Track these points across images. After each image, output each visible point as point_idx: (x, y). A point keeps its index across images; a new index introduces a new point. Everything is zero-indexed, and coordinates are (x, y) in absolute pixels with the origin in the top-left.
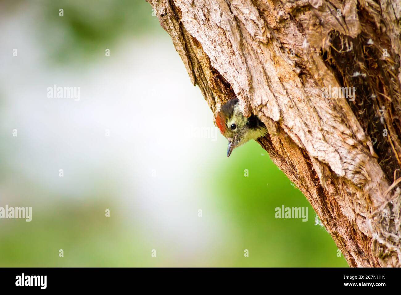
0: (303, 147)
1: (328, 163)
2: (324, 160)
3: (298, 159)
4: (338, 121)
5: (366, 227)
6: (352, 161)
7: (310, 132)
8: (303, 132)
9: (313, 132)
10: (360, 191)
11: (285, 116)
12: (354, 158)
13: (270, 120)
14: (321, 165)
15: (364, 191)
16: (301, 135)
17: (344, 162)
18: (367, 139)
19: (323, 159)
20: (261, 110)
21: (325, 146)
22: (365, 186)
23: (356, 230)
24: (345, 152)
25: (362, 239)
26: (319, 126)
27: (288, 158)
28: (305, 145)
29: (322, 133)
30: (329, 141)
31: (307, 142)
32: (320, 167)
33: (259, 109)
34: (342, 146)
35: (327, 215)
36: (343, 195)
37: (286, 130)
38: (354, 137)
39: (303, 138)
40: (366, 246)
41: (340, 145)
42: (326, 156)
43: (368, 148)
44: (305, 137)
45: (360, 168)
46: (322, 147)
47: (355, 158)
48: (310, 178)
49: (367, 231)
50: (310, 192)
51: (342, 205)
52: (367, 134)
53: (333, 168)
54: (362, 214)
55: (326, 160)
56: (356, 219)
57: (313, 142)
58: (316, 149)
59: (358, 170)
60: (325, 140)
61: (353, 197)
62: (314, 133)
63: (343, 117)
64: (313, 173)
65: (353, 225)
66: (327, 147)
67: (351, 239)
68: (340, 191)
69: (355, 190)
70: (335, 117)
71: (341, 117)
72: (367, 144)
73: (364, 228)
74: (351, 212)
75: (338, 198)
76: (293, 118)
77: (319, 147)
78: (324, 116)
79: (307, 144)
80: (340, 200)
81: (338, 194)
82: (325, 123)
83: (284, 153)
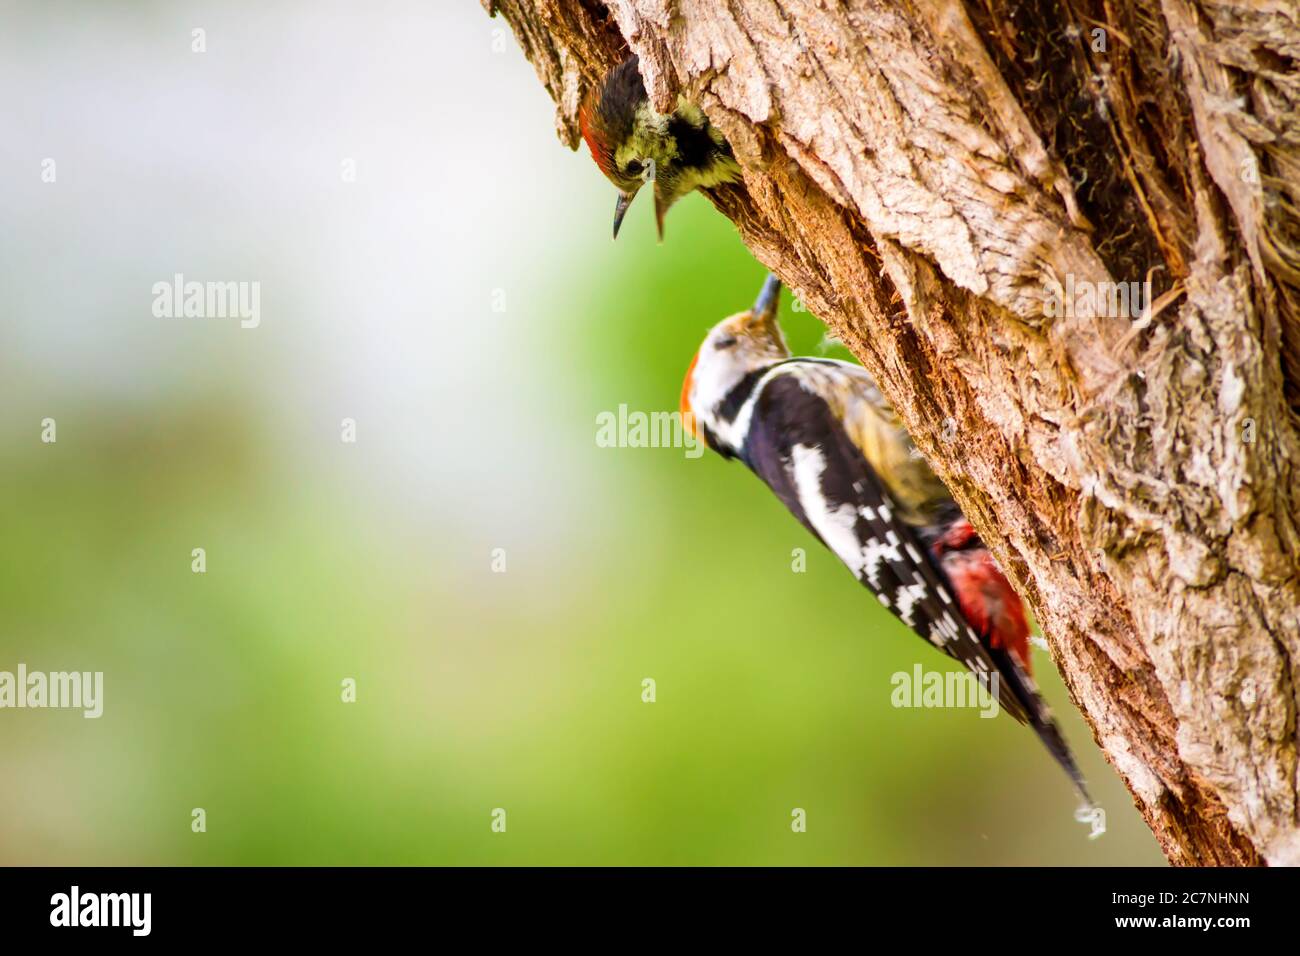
0: (849, 205)
1: (933, 254)
2: (920, 245)
3: (836, 244)
4: (958, 116)
5: (1060, 457)
6: (1008, 244)
7: (869, 153)
8: (848, 155)
9: (879, 155)
10: (1038, 341)
11: (789, 105)
12: (1014, 234)
13: (738, 118)
14: (910, 262)
15: (1051, 340)
16: (842, 163)
17: (985, 250)
18: (1055, 170)
19: (914, 242)
20: (708, 88)
21: (919, 200)
22: (1055, 325)
23: (1027, 467)
24: (985, 216)
25: (1047, 495)
26: (900, 136)
27: (803, 241)
28: (857, 198)
29: (908, 156)
30: (933, 181)
31: (863, 186)
32: (906, 268)
33: (702, 87)
34: (977, 197)
35: (932, 421)
36: (984, 355)
37: (793, 151)
38: (1014, 167)
39: (847, 176)
40: (1063, 516)
41: (970, 194)
42: (925, 232)
43: (1058, 199)
44: (855, 169)
45: (1037, 267)
46: (911, 200)
47: (1018, 235)
48: (874, 304)
49: (1063, 471)
50: (877, 349)
51: (980, 387)
52: (1055, 156)
53: (947, 269)
54: (1046, 416)
55: (925, 245)
56: (1026, 432)
57: (881, 186)
58: (893, 210)
59: (1029, 273)
60: (919, 178)
61: (1016, 359)
62: (884, 156)
63: (976, 102)
64: (885, 287)
65: (1019, 451)
66: (928, 202)
67: (1013, 495)
68: (972, 343)
69: (1022, 336)
70: (948, 105)
71: (969, 102)
72: (1054, 187)
73: (1053, 460)
74: (1009, 410)
75: (967, 366)
76: (814, 109)
77: (903, 201)
78: (915, 100)
79: (863, 193)
80: (975, 372)
81: (967, 352)
82: (917, 124)
83: (789, 225)
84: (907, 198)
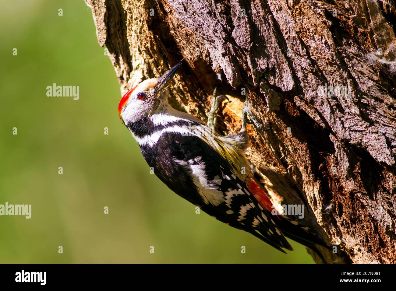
2: (360, 144)
8: (329, 106)
21: (362, 125)
29: (358, 107)
31: (334, 119)
37: (300, 104)
42: (364, 139)
55: (363, 144)
57: (343, 119)
58: (348, 129)
60: (362, 116)
66: (366, 126)
77: (353, 126)
79: (334, 122)
84: (356, 125)
